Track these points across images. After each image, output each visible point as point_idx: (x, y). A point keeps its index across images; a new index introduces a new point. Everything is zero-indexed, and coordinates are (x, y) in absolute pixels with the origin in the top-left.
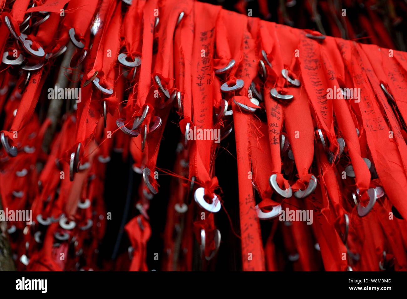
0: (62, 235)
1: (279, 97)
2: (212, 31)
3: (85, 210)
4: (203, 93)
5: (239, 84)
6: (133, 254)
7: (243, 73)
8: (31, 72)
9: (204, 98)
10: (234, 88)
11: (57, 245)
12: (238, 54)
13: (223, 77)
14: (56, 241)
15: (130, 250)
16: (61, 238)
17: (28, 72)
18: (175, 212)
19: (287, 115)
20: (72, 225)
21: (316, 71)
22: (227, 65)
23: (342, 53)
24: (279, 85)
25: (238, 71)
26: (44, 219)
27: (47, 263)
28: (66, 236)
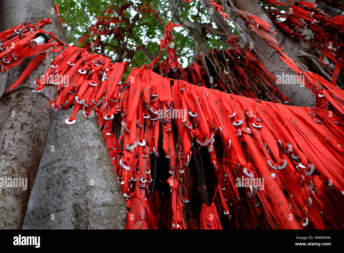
0: (142, 185)
1: (257, 126)
2: (220, 100)
3: (148, 174)
4: (226, 127)
5: (241, 122)
6: (173, 192)
7: (240, 117)
8: (154, 121)
9: (228, 128)
10: (239, 124)
11: (141, 189)
12: (235, 109)
13: (233, 119)
14: (140, 188)
15: (171, 191)
16: (142, 187)
17: (153, 121)
18: (179, 173)
19: (261, 134)
20: (146, 181)
21: (264, 115)
22: (233, 114)
23: (271, 108)
24: (254, 122)
25: (238, 117)
26: (134, 179)
27: (138, 197)
28: (144, 186)
